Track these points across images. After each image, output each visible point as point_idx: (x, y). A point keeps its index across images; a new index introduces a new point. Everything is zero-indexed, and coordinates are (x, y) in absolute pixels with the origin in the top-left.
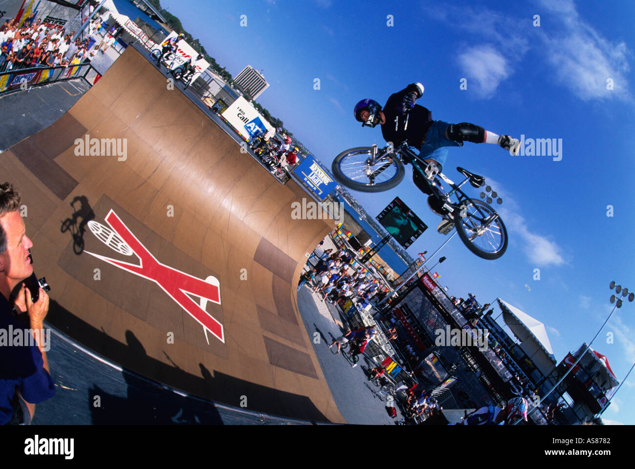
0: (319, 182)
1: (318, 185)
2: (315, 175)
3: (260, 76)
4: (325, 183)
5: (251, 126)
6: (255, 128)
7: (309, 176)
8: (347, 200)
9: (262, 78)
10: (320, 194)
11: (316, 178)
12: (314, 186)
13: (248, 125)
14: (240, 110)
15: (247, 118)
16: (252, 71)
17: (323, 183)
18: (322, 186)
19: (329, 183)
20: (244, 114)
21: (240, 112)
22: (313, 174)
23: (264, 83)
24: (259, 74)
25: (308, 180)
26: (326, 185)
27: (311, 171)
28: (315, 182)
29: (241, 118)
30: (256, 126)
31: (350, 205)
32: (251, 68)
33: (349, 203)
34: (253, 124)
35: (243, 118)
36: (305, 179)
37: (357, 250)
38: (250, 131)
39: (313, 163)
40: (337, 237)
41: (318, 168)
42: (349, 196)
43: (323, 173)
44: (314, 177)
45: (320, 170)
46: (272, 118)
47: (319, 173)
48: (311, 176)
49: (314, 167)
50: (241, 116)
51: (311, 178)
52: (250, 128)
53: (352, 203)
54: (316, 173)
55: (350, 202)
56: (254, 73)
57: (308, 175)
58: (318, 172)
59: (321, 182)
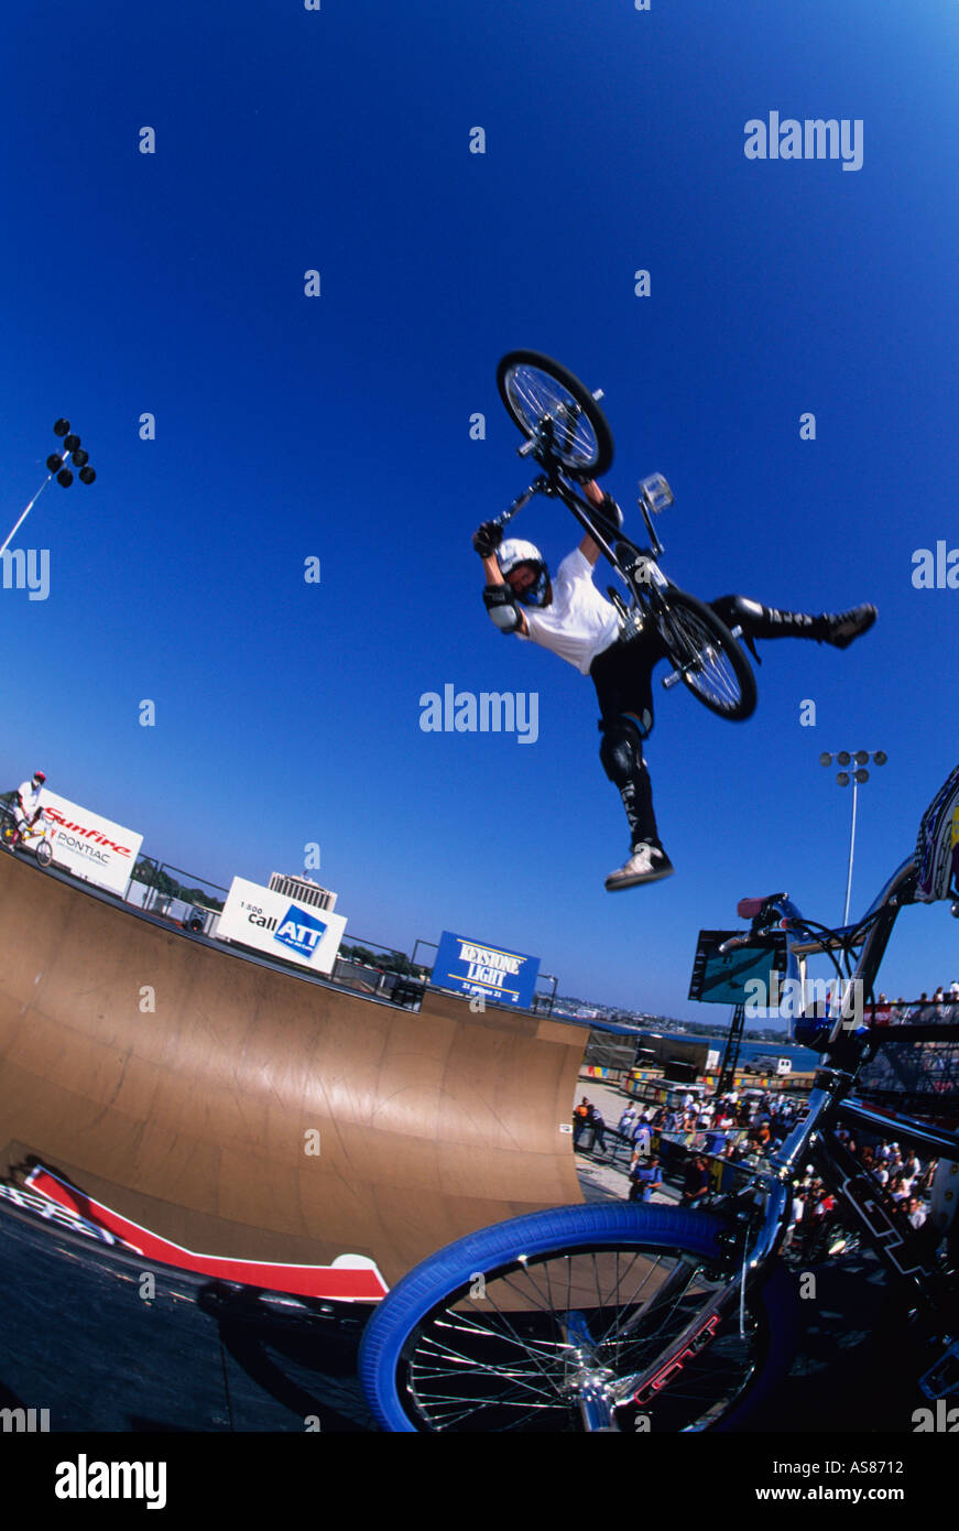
0: (498, 976)
1: (500, 983)
2: (479, 967)
3: (310, 886)
4: (512, 971)
5: (289, 931)
6: (298, 930)
7: (470, 976)
8: (627, 1023)
9: (315, 888)
10: (515, 999)
11: (486, 972)
12: (493, 990)
13: (282, 932)
14: (249, 907)
15: (271, 919)
16: (287, 883)
17: (508, 974)
18: (509, 980)
19: (521, 967)
20: (260, 911)
21: (251, 912)
22: (475, 968)
23: (323, 896)
24: (303, 881)
25: (472, 985)
26: (517, 973)
27: (467, 964)
28: (490, 979)
29: (258, 923)
30: (299, 926)
31: (639, 1029)
32: (282, 877)
33: (634, 1028)
34: (290, 924)
35: (264, 922)
36: (466, 986)
37: (693, 1081)
38: (291, 942)
39: (460, 945)
40: (636, 1086)
41: (478, 950)
42: (626, 1015)
43: (493, 955)
44: (480, 971)
45: (483, 952)
46: (378, 957)
47: (487, 959)
48: (474, 973)
49: (467, 953)
50: (257, 919)
51: (476, 978)
52: (287, 935)
53: (640, 1024)
54: (479, 961)
55: (634, 1025)
56: (292, 885)
57: (465, 975)
58: (483, 958)
59: (503, 975)
